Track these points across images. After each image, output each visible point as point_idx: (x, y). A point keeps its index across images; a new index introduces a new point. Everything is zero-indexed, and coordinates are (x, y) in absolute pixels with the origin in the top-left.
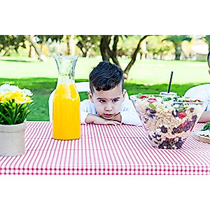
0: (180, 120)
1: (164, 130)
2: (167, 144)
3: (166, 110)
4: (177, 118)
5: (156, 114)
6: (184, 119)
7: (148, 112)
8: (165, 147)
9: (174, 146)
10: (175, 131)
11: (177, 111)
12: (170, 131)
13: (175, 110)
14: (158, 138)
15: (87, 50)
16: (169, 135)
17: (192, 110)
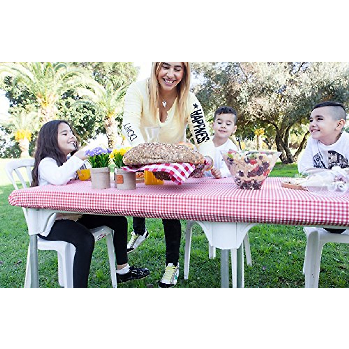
0: (252, 166)
1: (242, 174)
2: (245, 185)
3: (240, 158)
4: (249, 164)
5: (234, 162)
6: (255, 165)
7: (229, 160)
8: (245, 188)
9: (251, 187)
10: (250, 175)
11: (248, 159)
12: (246, 175)
13: (246, 158)
14: (239, 181)
15: (272, 144)
16: (246, 178)
17: (261, 158)
